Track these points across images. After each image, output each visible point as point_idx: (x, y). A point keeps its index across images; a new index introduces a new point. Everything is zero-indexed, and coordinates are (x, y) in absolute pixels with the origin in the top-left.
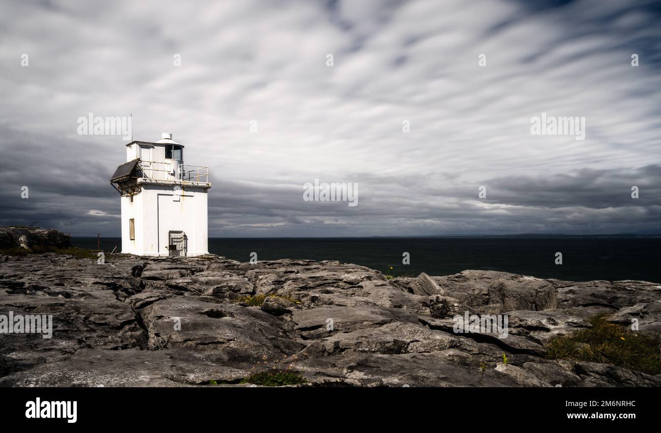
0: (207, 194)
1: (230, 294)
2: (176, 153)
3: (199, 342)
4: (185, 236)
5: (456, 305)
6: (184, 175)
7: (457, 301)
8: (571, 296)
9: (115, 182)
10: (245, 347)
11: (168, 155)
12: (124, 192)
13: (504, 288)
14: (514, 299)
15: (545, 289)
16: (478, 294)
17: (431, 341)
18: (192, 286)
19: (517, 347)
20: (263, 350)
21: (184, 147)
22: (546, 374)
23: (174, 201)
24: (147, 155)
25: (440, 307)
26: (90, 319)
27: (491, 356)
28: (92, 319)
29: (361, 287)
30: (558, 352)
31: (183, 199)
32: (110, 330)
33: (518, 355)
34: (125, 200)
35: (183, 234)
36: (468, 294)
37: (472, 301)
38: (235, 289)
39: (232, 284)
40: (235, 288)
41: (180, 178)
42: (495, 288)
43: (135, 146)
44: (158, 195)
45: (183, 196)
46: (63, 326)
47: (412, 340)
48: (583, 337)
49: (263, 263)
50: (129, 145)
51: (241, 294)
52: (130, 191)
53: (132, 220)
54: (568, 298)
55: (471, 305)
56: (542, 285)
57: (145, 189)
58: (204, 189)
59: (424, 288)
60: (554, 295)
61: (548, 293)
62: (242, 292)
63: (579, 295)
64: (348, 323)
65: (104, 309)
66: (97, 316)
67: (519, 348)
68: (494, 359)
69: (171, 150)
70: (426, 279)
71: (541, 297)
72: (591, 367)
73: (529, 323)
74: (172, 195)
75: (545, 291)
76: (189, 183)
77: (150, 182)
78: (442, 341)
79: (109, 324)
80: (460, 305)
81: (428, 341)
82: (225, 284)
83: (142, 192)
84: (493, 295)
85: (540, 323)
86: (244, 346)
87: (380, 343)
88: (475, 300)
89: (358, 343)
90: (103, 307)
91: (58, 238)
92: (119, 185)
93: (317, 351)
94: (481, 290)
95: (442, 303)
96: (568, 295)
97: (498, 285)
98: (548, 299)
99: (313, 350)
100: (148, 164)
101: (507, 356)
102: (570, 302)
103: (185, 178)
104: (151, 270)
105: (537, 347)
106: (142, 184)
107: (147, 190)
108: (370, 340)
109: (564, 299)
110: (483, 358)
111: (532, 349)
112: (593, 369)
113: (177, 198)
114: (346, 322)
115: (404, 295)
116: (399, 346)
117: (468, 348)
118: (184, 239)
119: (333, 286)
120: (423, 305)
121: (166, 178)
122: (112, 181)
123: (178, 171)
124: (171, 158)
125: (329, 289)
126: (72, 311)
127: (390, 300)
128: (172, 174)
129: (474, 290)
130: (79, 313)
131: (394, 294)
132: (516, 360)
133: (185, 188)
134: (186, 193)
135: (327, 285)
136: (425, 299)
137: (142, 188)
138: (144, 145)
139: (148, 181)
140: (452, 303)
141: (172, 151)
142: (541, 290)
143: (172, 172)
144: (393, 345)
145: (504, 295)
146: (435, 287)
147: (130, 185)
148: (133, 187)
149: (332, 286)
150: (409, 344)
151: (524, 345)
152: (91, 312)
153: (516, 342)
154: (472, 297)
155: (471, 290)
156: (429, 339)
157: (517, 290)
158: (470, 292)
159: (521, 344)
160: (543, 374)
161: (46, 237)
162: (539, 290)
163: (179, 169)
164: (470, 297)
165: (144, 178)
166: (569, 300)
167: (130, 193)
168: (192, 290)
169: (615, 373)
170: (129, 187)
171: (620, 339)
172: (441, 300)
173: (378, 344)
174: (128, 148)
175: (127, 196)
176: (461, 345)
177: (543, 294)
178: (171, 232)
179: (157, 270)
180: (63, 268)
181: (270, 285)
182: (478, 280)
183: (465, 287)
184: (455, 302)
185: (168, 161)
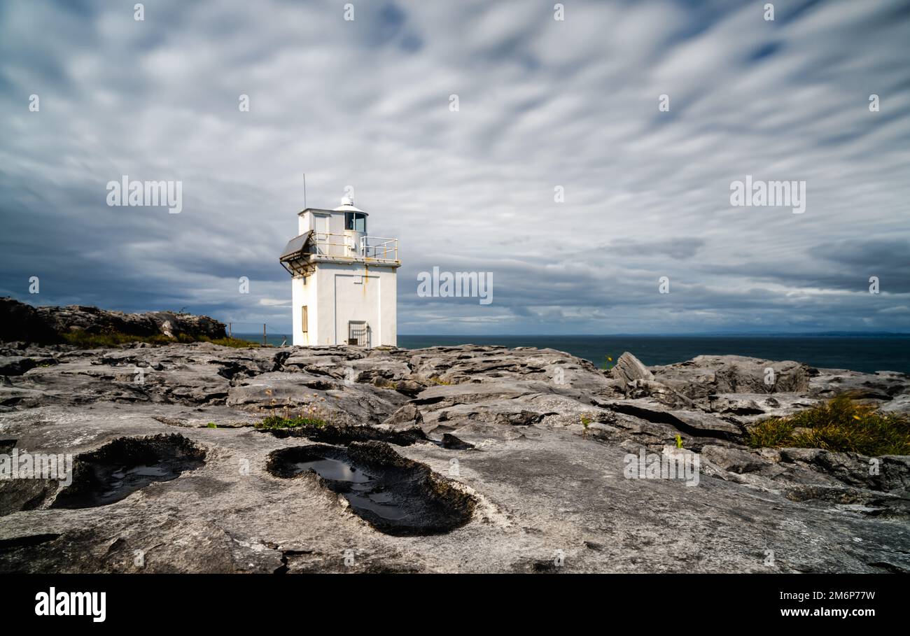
0: (395, 275)
1: (377, 380)
2: (358, 223)
3: (263, 404)
4: (368, 327)
5: (661, 391)
6: (367, 251)
7: (663, 385)
8: (835, 385)
9: (285, 261)
10: (322, 413)
11: (349, 225)
12: (296, 273)
13: (736, 372)
14: (748, 386)
15: (791, 371)
16: (703, 383)
17: (573, 414)
18: (335, 371)
19: (698, 426)
20: (345, 418)
21: (368, 215)
22: (726, 459)
23: (355, 283)
24: (323, 227)
25: (639, 394)
26: (173, 392)
27: (659, 437)
28: (175, 391)
29: (544, 371)
30: (766, 438)
31: (367, 281)
32: (190, 403)
33: (701, 438)
34: (297, 283)
35: (366, 325)
36: (689, 382)
37: (693, 391)
38: (387, 375)
39: (385, 369)
40: (386, 373)
41: (363, 254)
42: (724, 373)
43: (308, 214)
44: (336, 275)
45: (367, 277)
46: (130, 394)
47: (548, 412)
48: (807, 419)
49: (439, 349)
50: (301, 214)
51: (394, 380)
52: (302, 271)
53: (305, 308)
54: (829, 388)
55: (691, 396)
56: (787, 366)
57: (320, 268)
58: (393, 268)
59: (627, 373)
60: (804, 380)
61: (795, 376)
62: (395, 378)
63: (846, 384)
64: (479, 396)
65: (194, 381)
66: (183, 389)
67: (701, 428)
68: (663, 442)
69: (351, 219)
70: (630, 360)
71: (783, 383)
72: (798, 453)
73: (739, 405)
74: (353, 276)
75: (789, 374)
76: (374, 260)
77: (326, 259)
78: (589, 414)
79: (192, 397)
80: (668, 392)
81: (569, 414)
82: (375, 368)
83: (316, 273)
84: (721, 383)
85: (754, 403)
86: (320, 412)
87: (502, 415)
88: (698, 390)
89: (473, 413)
90: (194, 379)
91: (211, 326)
92: (291, 264)
93: (409, 418)
94: (708, 377)
95: (642, 388)
96: (831, 384)
97: (729, 369)
98: (794, 386)
99: (403, 417)
100: (324, 237)
101: (682, 438)
102: (832, 393)
103: (369, 254)
104: (299, 356)
105: (727, 426)
106: (315, 262)
107: (323, 270)
108: (490, 410)
109: (823, 388)
110: (647, 439)
111: (721, 429)
112: (800, 455)
113: (359, 280)
114: (477, 395)
115: (592, 379)
116: (527, 418)
117: (626, 425)
118: (367, 331)
119: (508, 370)
120: (615, 391)
121: (347, 255)
122: (281, 259)
123: (362, 246)
124: (352, 229)
125: (500, 372)
126: (155, 382)
127: (571, 384)
128: (353, 250)
129: (698, 377)
130: (163, 386)
131: (579, 377)
132: (695, 444)
133: (368, 266)
134: (370, 273)
135: (500, 368)
136: (618, 383)
137: (316, 268)
138: (319, 214)
139: (323, 258)
140: (656, 388)
141: (354, 220)
142: (785, 373)
143: (354, 247)
144: (521, 418)
145: (735, 381)
146: (641, 370)
147: (302, 264)
148: (306, 266)
149: (506, 369)
150: (542, 417)
151: (709, 423)
152: (177, 384)
153: (699, 419)
154: (694, 386)
155: (694, 378)
156: (571, 411)
157: (753, 374)
158: (693, 380)
159: (704, 423)
160: (724, 459)
161: (197, 325)
162: (782, 373)
163: (362, 244)
164: (691, 385)
165: (318, 254)
166: (830, 391)
167: (303, 274)
168: (335, 375)
169: (825, 457)
170: (301, 267)
171: (853, 418)
172: (641, 385)
173: (500, 416)
174: (300, 218)
175: (299, 278)
176: (616, 420)
177: (786, 378)
178: (351, 322)
179: (306, 356)
180: (191, 352)
181: (431, 370)
182: (710, 367)
183: (688, 373)
184: (660, 387)
185: (348, 232)
